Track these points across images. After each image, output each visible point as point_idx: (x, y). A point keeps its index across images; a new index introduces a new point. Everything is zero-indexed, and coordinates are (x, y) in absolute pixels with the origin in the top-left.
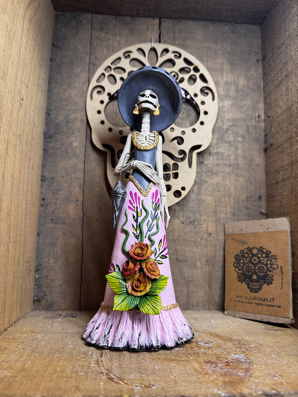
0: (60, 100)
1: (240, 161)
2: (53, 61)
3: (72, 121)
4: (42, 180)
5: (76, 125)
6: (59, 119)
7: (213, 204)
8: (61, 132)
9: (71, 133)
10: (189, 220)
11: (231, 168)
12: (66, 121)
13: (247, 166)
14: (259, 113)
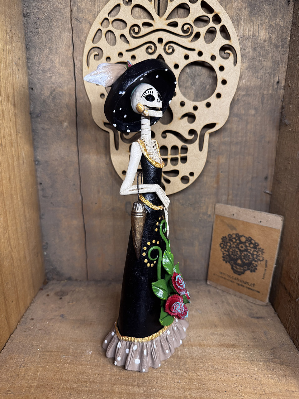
0: (42, 70)
1: (250, 138)
2: (27, 17)
3: (59, 97)
4: (36, 164)
5: (64, 101)
6: (45, 94)
7: (215, 186)
8: (48, 110)
9: (59, 110)
10: (189, 202)
11: (239, 147)
12: (52, 97)
13: (257, 143)
14: (279, 78)
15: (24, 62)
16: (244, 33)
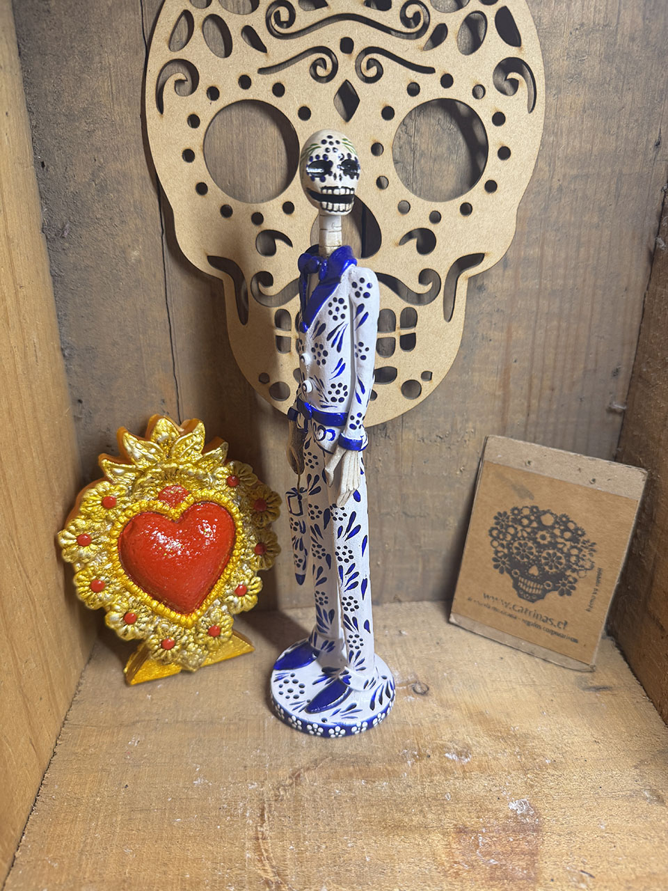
0: (66, 116)
4: (64, 356)
5: (127, 196)
6: (76, 179)
7: (499, 393)
9: (116, 221)
10: (436, 433)
11: (557, 301)
12: (96, 185)
13: (601, 292)
14: (660, 133)
15: (18, 93)
16: (583, 17)
